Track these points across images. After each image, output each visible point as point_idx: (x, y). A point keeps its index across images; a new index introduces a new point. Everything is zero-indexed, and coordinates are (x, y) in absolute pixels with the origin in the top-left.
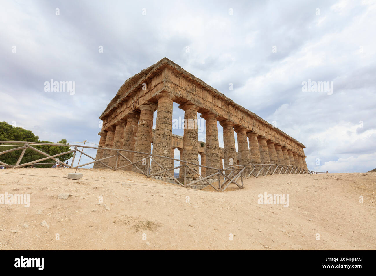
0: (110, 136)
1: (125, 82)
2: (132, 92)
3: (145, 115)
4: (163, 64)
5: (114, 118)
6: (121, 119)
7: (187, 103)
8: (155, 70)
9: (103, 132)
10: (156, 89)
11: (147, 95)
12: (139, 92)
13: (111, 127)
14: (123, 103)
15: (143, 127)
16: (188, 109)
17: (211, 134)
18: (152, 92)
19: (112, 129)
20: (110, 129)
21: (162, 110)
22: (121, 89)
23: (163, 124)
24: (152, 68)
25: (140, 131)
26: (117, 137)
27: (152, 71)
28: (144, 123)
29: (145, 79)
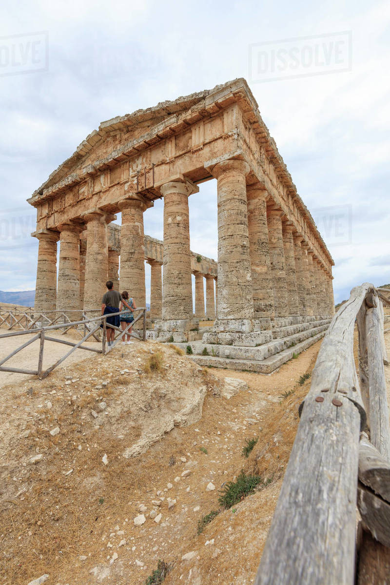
0: (68, 241)
1: (99, 125)
2: (131, 152)
3: (178, 204)
4: (234, 94)
5: (76, 205)
6: (99, 208)
7: (256, 187)
8: (208, 104)
9: (45, 232)
10: (207, 150)
11: (179, 162)
12: (149, 153)
13: (69, 222)
14: (99, 173)
15: (177, 228)
16: (255, 197)
17: (275, 246)
18: (195, 156)
19: (71, 227)
20: (66, 227)
21: (235, 197)
22: (88, 141)
23: (240, 225)
24: (196, 100)
25: (172, 236)
26: (95, 243)
27: (199, 106)
28: (179, 221)
29: (175, 125)
